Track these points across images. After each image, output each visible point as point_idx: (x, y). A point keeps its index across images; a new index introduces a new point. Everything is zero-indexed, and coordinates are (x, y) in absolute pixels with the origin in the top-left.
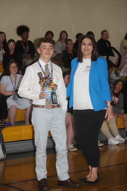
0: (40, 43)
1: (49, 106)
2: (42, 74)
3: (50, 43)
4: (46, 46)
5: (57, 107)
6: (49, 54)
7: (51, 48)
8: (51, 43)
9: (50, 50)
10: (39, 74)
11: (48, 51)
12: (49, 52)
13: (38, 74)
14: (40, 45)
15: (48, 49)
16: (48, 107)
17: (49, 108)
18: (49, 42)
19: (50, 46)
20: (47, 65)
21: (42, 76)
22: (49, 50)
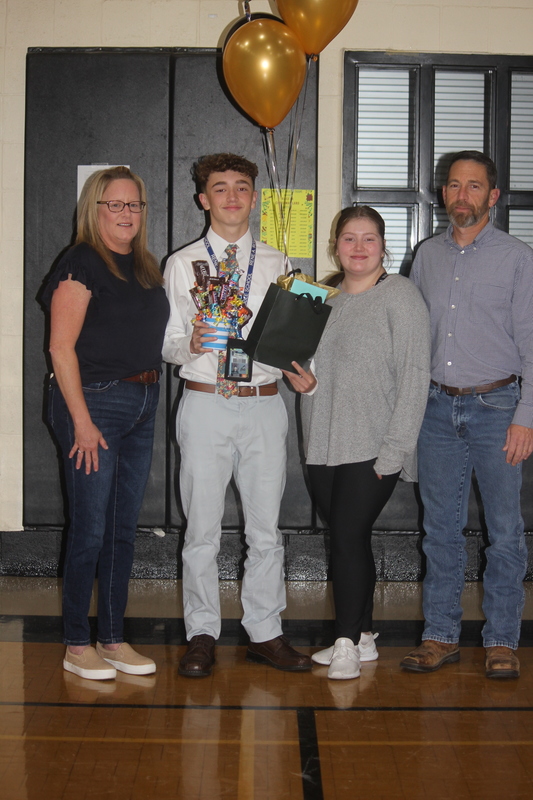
0: (207, 176)
1: (227, 387)
2: (207, 268)
3: (237, 172)
4: (223, 183)
5: (261, 395)
6: (238, 208)
7: (242, 189)
8: (240, 170)
9: (241, 193)
10: (199, 264)
11: (233, 199)
12: (235, 201)
13: (194, 264)
14: (207, 180)
15: (232, 193)
16: (223, 391)
17: (229, 393)
18: (234, 169)
19: (237, 182)
20: (234, 248)
21: (208, 273)
22: (236, 196)
